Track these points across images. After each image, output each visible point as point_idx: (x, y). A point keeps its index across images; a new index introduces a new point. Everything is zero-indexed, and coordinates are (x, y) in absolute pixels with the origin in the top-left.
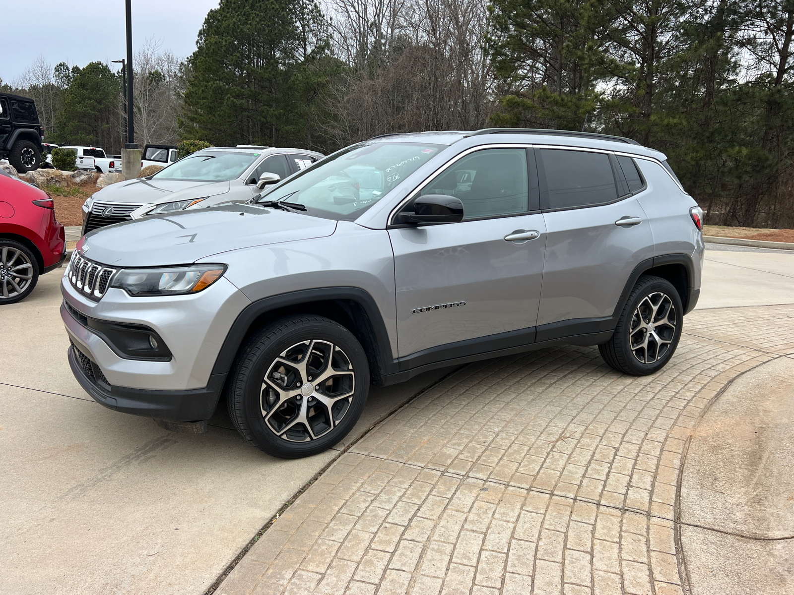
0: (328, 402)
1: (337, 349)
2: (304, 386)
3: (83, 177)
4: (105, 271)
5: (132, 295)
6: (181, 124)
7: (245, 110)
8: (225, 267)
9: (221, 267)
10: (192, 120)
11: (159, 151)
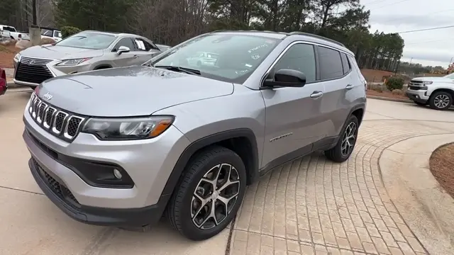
0: (225, 201)
1: (233, 168)
2: (214, 193)
3: (7, 41)
4: (73, 118)
5: (101, 139)
6: (56, 19)
7: (90, 14)
8: (173, 117)
9: (170, 118)
10: (63, 17)
11: (48, 31)
